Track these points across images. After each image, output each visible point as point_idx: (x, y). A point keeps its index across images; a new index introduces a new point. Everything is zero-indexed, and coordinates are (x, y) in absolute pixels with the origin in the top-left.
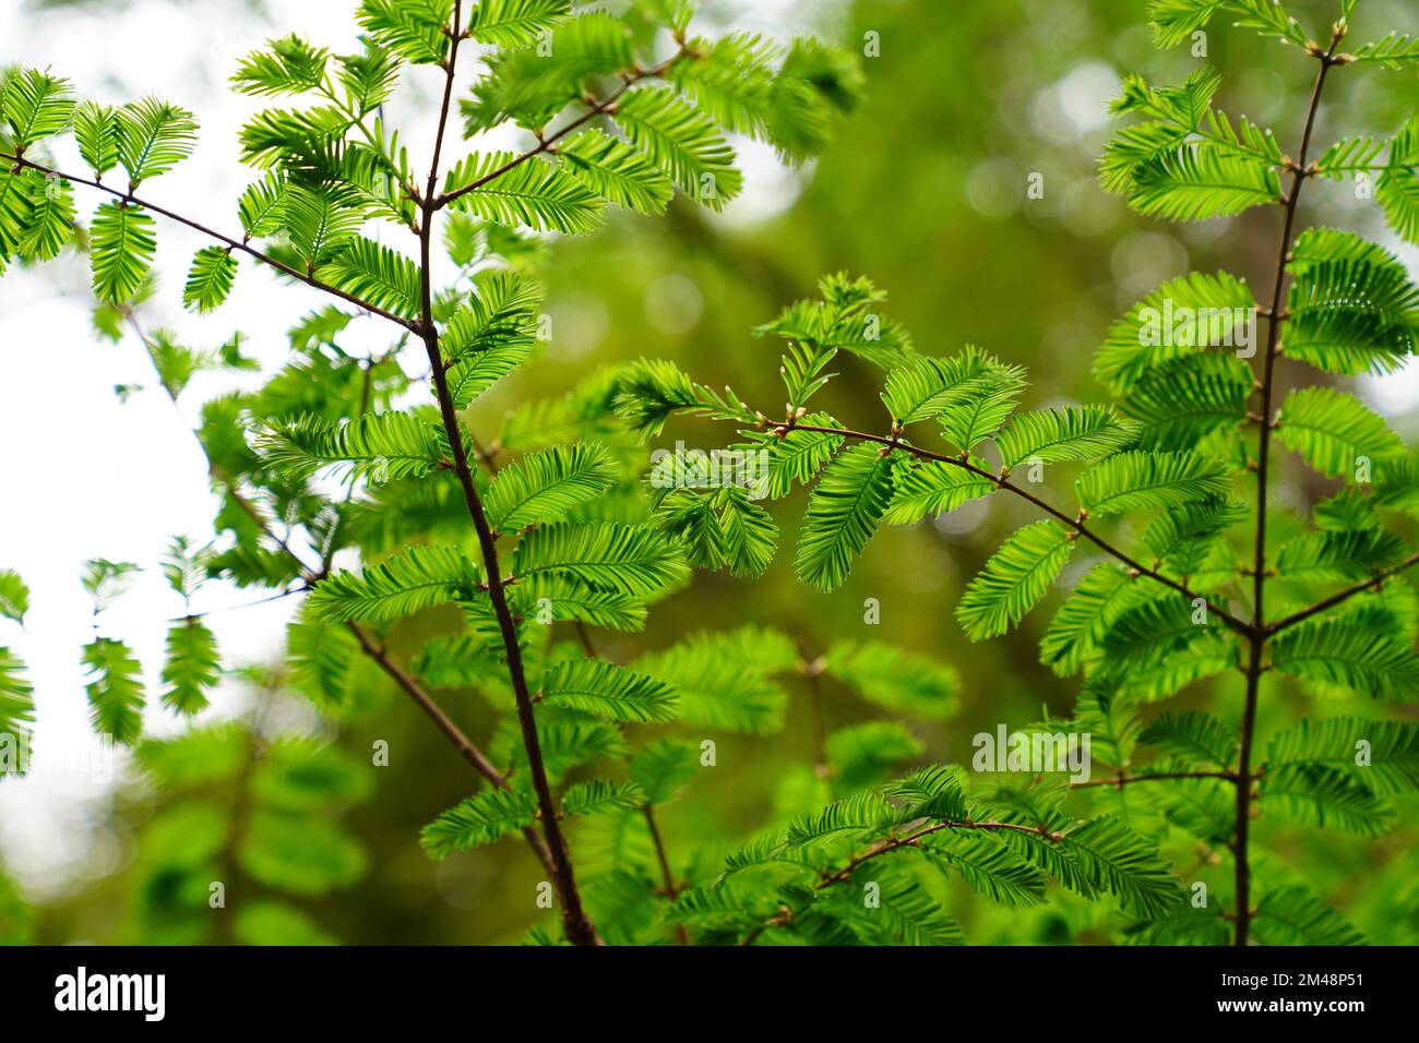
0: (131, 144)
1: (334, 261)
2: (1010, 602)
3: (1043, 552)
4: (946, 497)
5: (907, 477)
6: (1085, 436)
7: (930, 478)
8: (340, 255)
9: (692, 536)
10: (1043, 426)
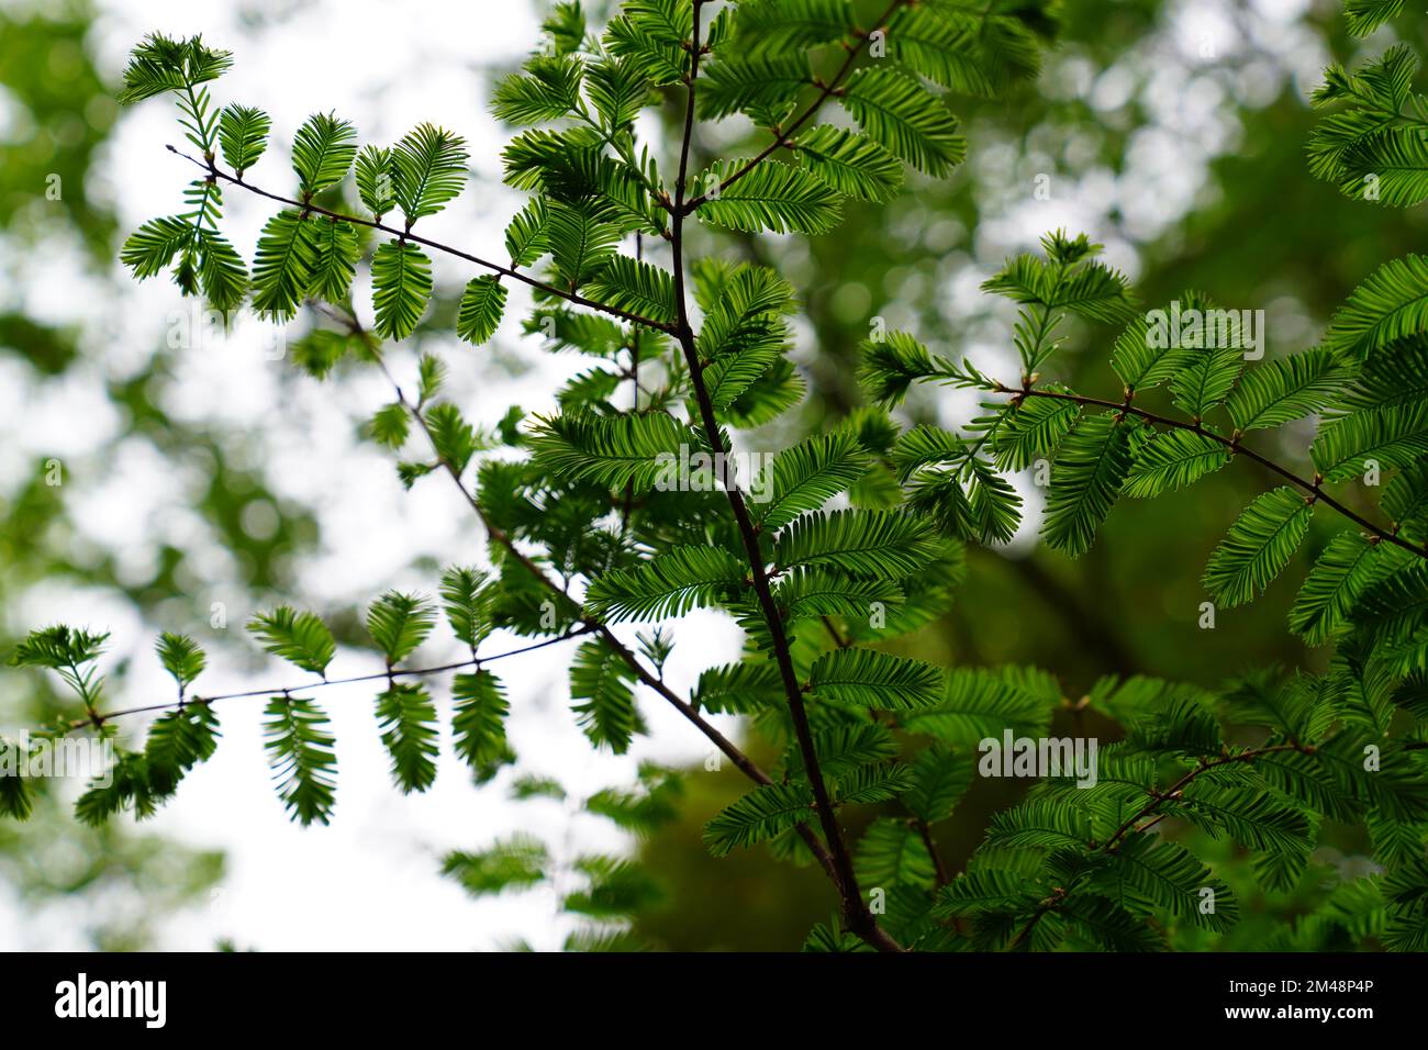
0: (407, 184)
1: (594, 280)
2: (1254, 569)
3: (1283, 519)
4: (1183, 469)
5: (1144, 448)
6: (1309, 385)
7: (1167, 449)
8: (601, 274)
9: (941, 511)
10: (1269, 382)
